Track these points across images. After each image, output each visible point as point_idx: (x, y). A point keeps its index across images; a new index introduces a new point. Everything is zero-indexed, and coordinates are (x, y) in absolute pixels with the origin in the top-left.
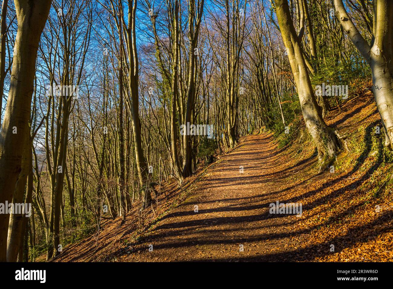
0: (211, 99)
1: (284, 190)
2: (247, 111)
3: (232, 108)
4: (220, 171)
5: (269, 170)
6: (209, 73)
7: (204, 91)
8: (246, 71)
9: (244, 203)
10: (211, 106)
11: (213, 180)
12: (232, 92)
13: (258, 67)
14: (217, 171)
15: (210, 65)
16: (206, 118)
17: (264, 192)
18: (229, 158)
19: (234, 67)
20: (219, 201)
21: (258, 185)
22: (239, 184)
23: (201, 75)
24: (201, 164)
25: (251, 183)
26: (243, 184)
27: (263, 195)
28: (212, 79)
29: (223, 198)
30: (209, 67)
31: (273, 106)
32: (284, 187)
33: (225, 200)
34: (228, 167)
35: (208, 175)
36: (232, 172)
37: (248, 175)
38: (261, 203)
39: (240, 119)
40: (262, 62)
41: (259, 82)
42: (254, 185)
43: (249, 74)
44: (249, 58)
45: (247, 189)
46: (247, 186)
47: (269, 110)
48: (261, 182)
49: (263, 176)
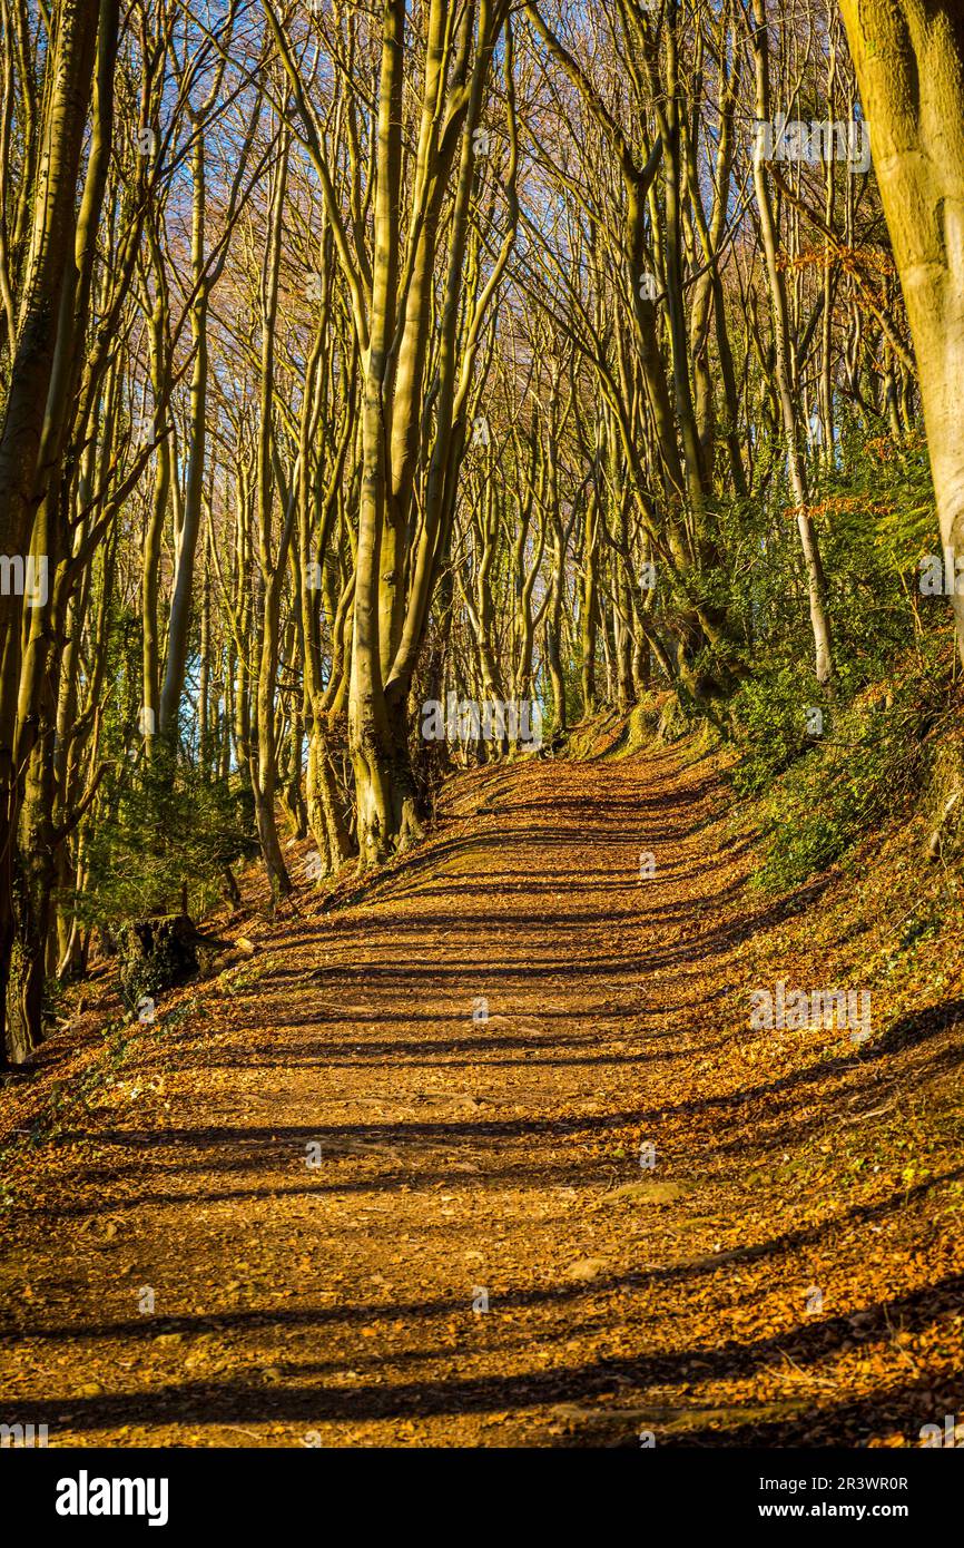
0: (222, 423)
1: (746, 1257)
2: (539, 554)
3: (395, 510)
4: (235, 1060)
5: (657, 1075)
6: (220, 191)
7: (165, 351)
8: (540, 198)
9: (405, 1359)
10: (221, 481)
11: (169, 1136)
12: (403, 374)
13: (641, 180)
14: (208, 1061)
15: (235, 120)
16: (170, 588)
17: (583, 1270)
18: (325, 954)
19: (440, 162)
20: (190, 1328)
21: (541, 1204)
22: (386, 1182)
23: (146, 206)
24: (95, 990)
25: (490, 1178)
26: (419, 1181)
27: (573, 1292)
28: (245, 249)
29: (227, 1298)
30: (224, 141)
31: (751, 521)
32: (756, 1228)
33: (241, 1323)
34: (315, 1033)
35: (130, 1090)
36: (337, 1076)
37: (470, 1110)
38: (541, 1358)
39: (469, 614)
40: (678, 141)
41: (646, 312)
42: (508, 1201)
43: (565, 236)
44: (574, 96)
45: (450, 1230)
46: (446, 1205)
47: (711, 555)
48: (574, 1175)
49: (594, 1124)
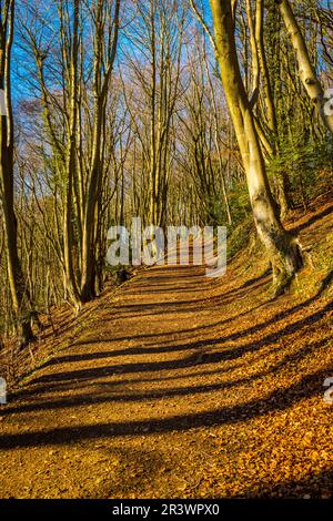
0: (127, 186)
1: (222, 323)
2: (181, 206)
3: (156, 200)
4: (134, 293)
5: (205, 293)
6: (124, 147)
7: (117, 174)
8: (179, 145)
9: (165, 343)
10: (127, 196)
11: (124, 307)
12: (157, 176)
13: (196, 141)
14: (130, 293)
15: (126, 134)
16: (119, 214)
17: (195, 326)
18: (148, 275)
19: (162, 140)
20: (129, 339)
21: (187, 315)
22: (161, 313)
23: (112, 149)
24: (110, 283)
25: (178, 311)
26: (167, 312)
27: (193, 330)
28: (129, 156)
29: (135, 334)
30: (125, 137)
31: (217, 199)
32: (224, 318)
33: (138, 337)
34: (147, 288)
35: (117, 299)
36: (151, 296)
37: (174, 300)
38: (189, 341)
39: (170, 217)
40: (202, 134)
41: (198, 164)
42: (182, 315)
43: (183, 151)
44: (184, 127)
45: (172, 320)
46: (171, 316)
47: (210, 205)
48: (192, 310)
49: (195, 301)
